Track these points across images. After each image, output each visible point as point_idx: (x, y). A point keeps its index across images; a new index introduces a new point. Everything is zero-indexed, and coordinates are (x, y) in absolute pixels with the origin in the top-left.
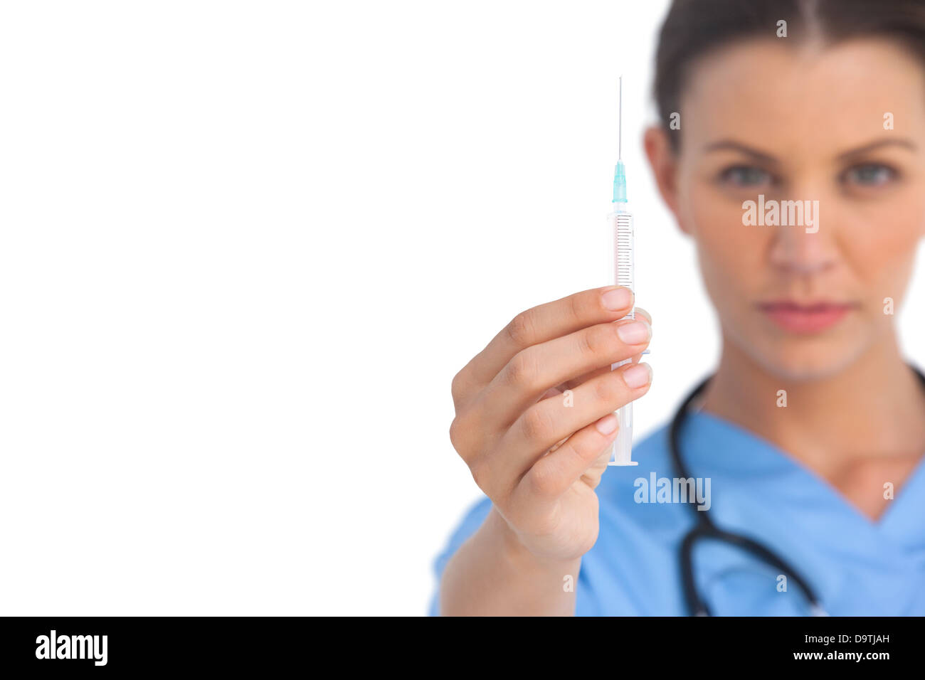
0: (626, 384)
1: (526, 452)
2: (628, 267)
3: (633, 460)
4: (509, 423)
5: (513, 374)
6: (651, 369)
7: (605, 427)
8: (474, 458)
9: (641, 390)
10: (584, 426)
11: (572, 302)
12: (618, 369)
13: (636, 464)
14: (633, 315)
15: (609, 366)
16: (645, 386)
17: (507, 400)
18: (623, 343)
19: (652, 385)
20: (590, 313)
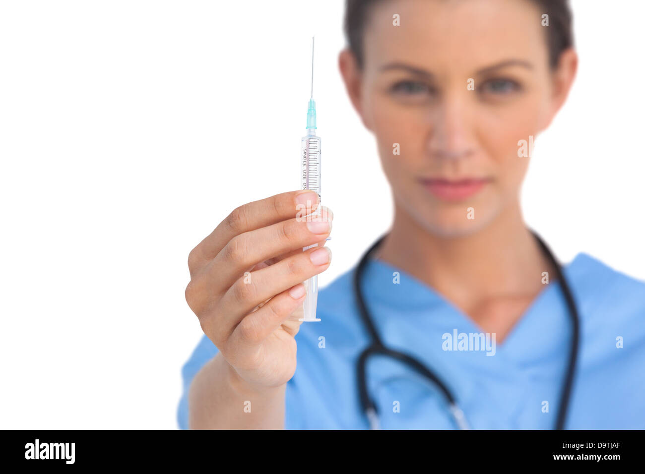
0: (311, 262)
1: (238, 310)
2: (316, 176)
3: (317, 318)
4: (227, 289)
5: (230, 252)
6: (331, 252)
7: (296, 293)
8: (201, 311)
9: (323, 267)
10: (280, 292)
11: (274, 201)
12: (306, 251)
13: (319, 320)
14: (319, 211)
15: (301, 249)
16: (327, 264)
17: (226, 271)
18: (310, 232)
19: (331, 264)
20: (285, 210)
